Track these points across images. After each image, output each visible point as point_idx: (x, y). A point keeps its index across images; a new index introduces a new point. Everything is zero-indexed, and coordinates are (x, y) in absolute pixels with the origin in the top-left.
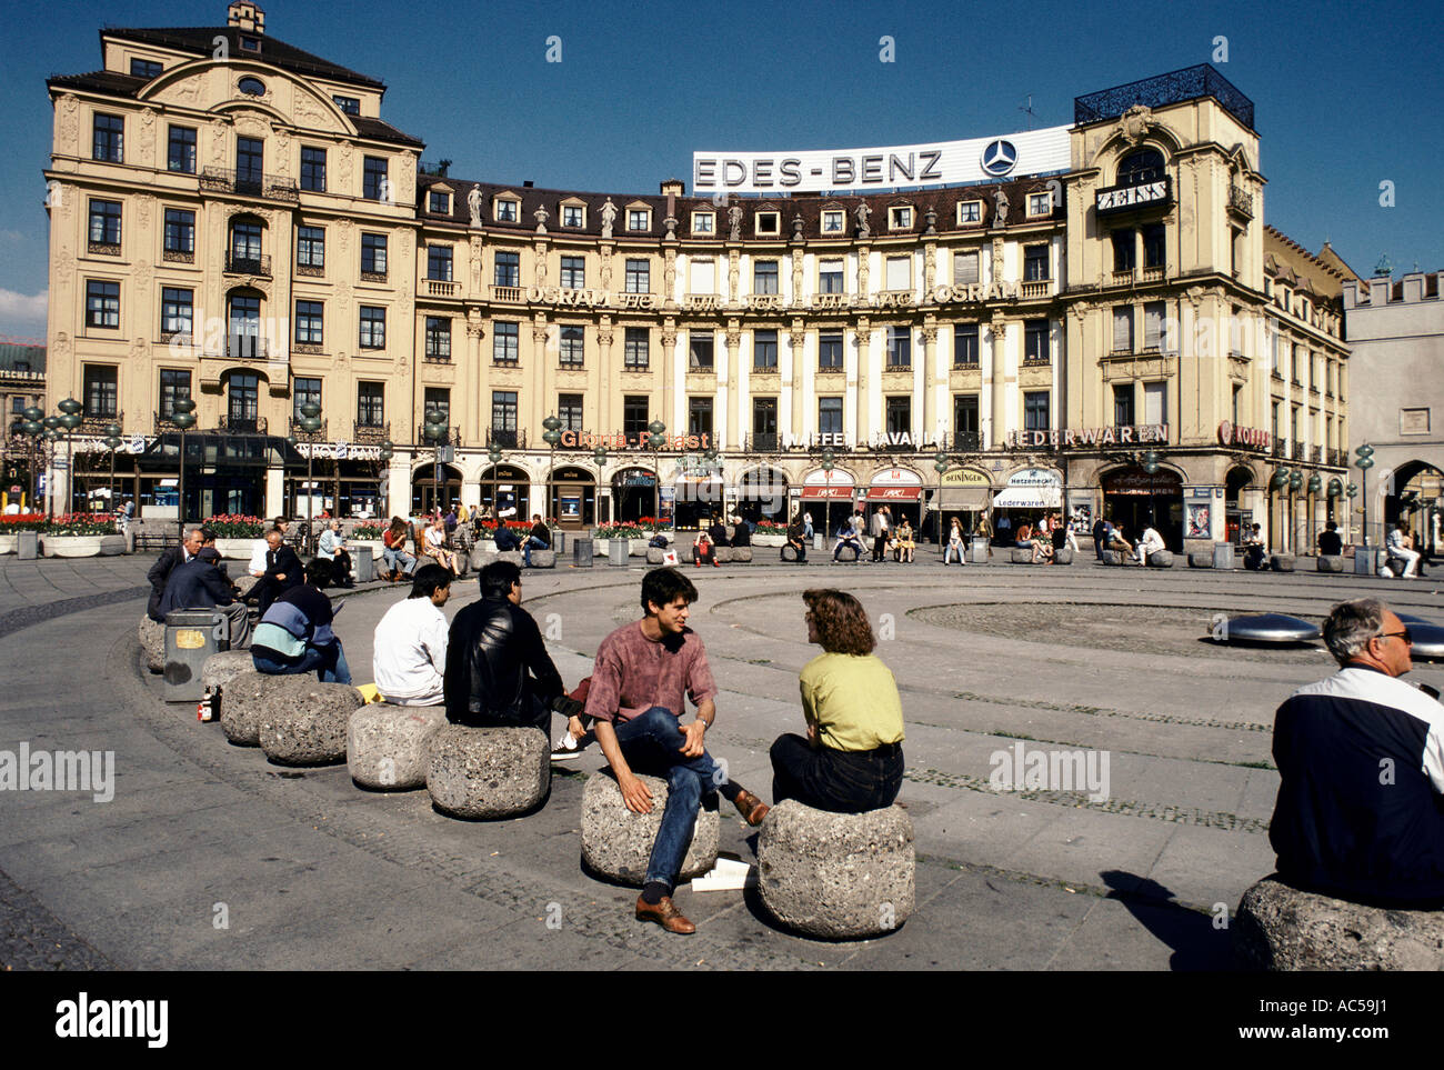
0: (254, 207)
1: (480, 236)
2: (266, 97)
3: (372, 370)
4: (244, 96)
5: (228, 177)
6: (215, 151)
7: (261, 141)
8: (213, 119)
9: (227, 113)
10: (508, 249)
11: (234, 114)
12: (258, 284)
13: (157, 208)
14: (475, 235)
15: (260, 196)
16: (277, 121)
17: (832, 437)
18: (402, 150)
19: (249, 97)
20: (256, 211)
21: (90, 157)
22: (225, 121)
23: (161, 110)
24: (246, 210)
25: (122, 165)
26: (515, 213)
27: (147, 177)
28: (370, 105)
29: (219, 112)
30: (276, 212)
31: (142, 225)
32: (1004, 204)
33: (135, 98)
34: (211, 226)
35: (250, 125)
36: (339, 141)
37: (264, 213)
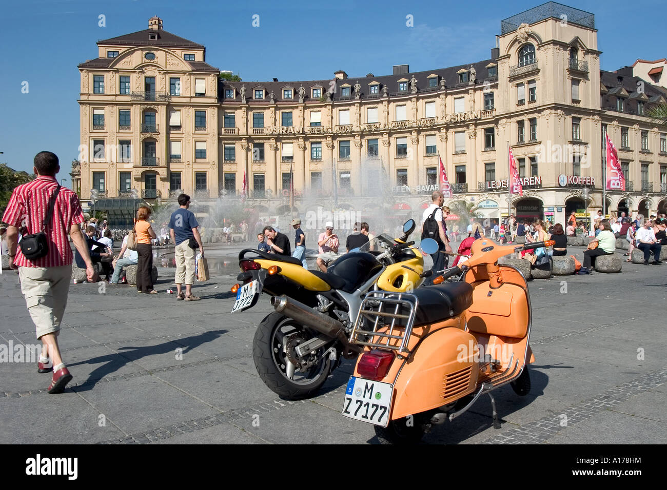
0: (151, 105)
1: (245, 107)
2: (156, 60)
3: (200, 168)
4: (147, 61)
5: (142, 94)
6: (137, 84)
7: (154, 78)
8: (136, 72)
9: (141, 69)
10: (259, 111)
11: (144, 69)
12: (154, 136)
13: (116, 109)
14: (243, 107)
15: (154, 101)
16: (160, 69)
17: (401, 188)
18: (211, 74)
19: (149, 61)
20: (152, 107)
21: (93, 93)
22: (140, 72)
23: (117, 71)
24: (148, 107)
25: (103, 94)
26: (262, 95)
27: (112, 98)
28: (198, 56)
29: (138, 69)
30: (160, 106)
31: (111, 116)
32: (474, 74)
33: (107, 68)
34: (136, 114)
35: (149, 72)
36: (185, 74)
37: (155, 107)
